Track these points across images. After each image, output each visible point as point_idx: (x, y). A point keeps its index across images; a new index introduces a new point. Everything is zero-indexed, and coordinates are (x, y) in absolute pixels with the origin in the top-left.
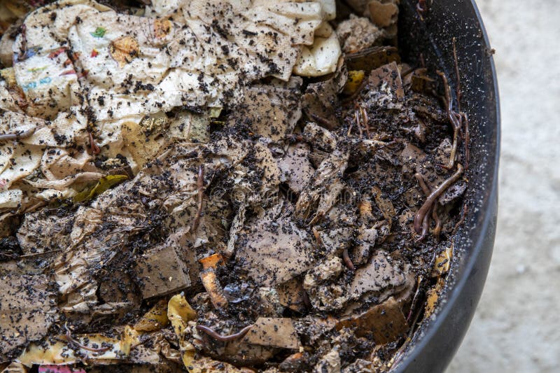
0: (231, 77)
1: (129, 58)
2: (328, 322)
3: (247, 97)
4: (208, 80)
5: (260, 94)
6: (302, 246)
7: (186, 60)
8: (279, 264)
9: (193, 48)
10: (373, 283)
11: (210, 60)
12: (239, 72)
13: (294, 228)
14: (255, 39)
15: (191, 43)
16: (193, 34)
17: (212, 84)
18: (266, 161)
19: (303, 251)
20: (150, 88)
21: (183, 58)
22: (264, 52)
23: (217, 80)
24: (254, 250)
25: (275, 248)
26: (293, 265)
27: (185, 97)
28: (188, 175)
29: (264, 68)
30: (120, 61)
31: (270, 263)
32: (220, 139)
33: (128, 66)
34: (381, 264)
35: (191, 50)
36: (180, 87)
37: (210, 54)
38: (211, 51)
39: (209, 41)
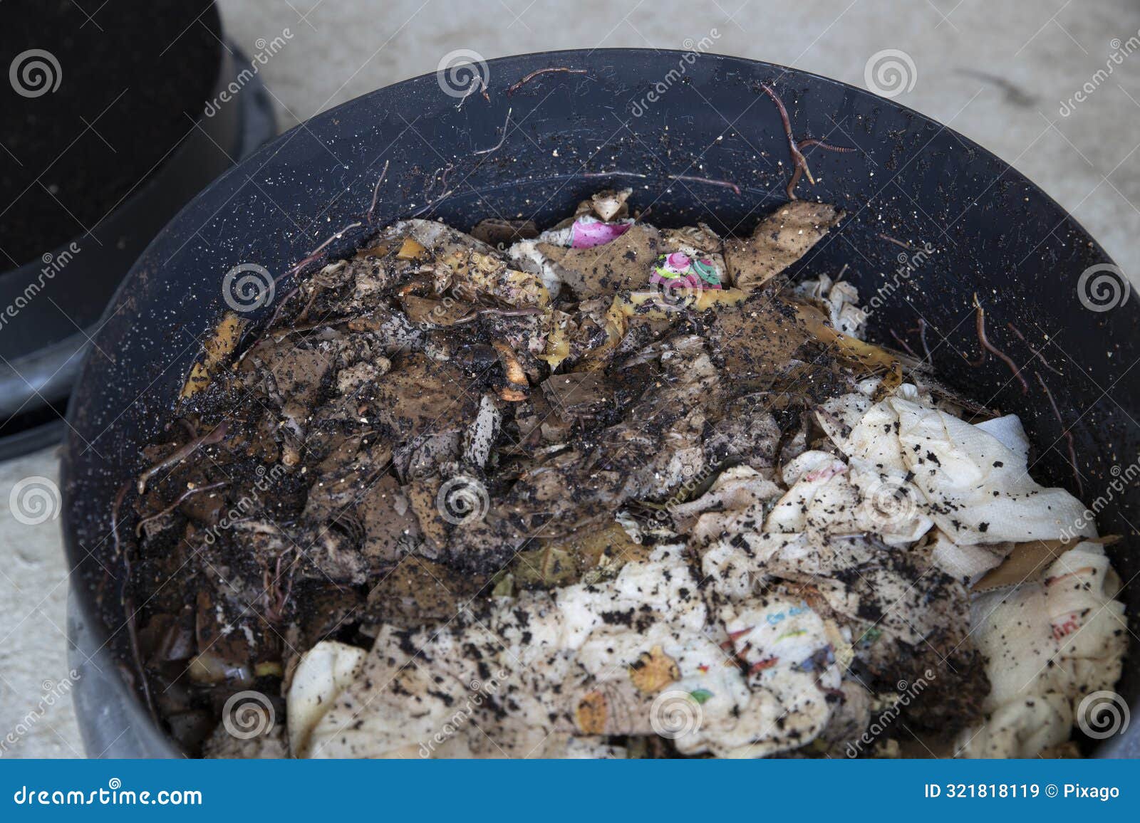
0: (476, 637)
1: (646, 660)
2: (365, 325)
3: (453, 605)
4: (514, 634)
5: (430, 609)
6: (387, 402)
7: (551, 661)
8: (423, 382)
9: (539, 677)
10: (299, 357)
11: (510, 656)
12: (464, 641)
13: (396, 426)
14: (433, 687)
15: (542, 685)
16: (539, 699)
17: (507, 625)
18: (428, 516)
19: (387, 396)
20: (608, 618)
21: (556, 663)
22: (419, 666)
23: (500, 632)
24: (453, 398)
25: (426, 399)
26: (402, 381)
27: (552, 603)
28: (546, 494)
29: (420, 641)
30: (661, 657)
31: (432, 383)
32: (497, 547)
33: (646, 647)
34: (284, 376)
35: (543, 676)
36: (559, 617)
37: (510, 667)
38: (509, 671)
39: (512, 689)
